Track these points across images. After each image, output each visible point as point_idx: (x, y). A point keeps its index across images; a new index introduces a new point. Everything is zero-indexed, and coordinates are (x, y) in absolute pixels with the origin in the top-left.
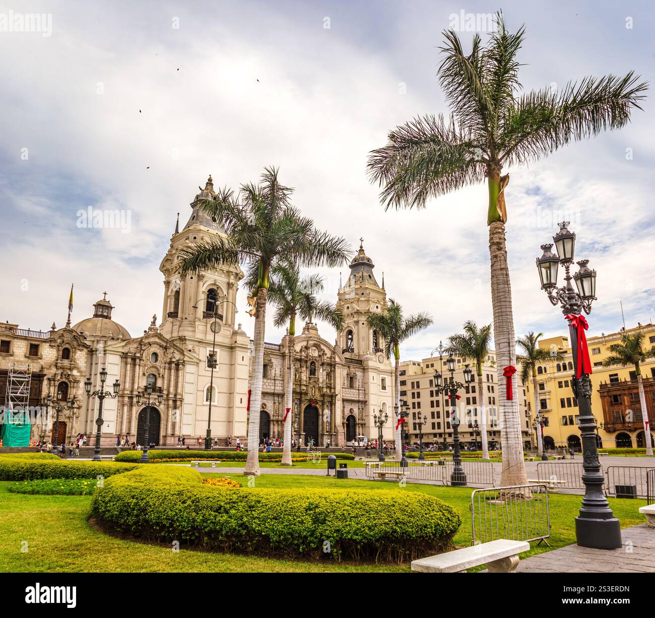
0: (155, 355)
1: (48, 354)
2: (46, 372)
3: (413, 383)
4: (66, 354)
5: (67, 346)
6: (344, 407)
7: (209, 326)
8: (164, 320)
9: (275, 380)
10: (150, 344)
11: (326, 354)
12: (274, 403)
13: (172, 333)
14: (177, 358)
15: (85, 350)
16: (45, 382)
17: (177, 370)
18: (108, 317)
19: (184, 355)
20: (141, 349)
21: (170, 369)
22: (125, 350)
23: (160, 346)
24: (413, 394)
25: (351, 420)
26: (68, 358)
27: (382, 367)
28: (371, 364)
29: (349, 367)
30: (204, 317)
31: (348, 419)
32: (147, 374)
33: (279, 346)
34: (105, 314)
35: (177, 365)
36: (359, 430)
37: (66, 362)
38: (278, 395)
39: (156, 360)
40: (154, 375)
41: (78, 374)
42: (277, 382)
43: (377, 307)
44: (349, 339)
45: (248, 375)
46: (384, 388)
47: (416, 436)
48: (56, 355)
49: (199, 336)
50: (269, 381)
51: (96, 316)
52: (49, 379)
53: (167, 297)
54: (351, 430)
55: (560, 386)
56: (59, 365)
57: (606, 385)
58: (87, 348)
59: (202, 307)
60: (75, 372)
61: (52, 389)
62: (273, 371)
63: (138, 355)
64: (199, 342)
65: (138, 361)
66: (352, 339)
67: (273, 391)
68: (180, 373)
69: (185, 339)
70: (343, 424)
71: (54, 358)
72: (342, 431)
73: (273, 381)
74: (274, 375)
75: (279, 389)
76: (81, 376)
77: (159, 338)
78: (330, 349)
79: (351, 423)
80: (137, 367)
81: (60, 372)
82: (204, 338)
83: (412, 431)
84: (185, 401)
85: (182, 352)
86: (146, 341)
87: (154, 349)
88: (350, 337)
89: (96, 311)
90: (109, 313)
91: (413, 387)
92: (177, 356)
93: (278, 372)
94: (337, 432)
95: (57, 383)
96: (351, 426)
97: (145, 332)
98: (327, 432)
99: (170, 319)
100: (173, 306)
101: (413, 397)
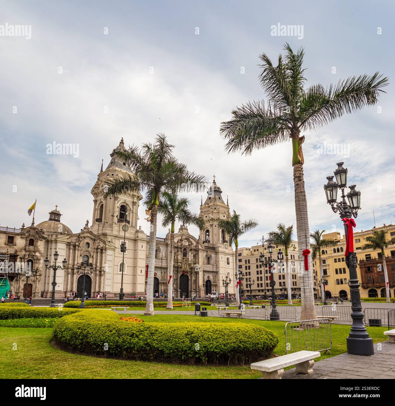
0: (88, 244)
1: (20, 242)
2: (18, 253)
3: (246, 261)
4: (32, 243)
5: (32, 238)
6: (204, 275)
7: (121, 227)
8: (94, 223)
9: (162, 259)
10: (85, 238)
11: (193, 244)
12: (162, 273)
13: (98, 231)
14: (102, 246)
15: (44, 240)
16: (18, 260)
17: (102, 253)
18: (58, 221)
19: (106, 244)
20: (79, 240)
21: (97, 252)
22: (69, 241)
23: (91, 239)
24: (246, 267)
25: (208, 283)
26: (32, 245)
27: (227, 251)
28: (220, 249)
29: (207, 252)
30: (118, 222)
31: (207, 282)
32: (83, 255)
33: (164, 239)
34: (56, 219)
35: (102, 250)
36: (213, 288)
37: (32, 248)
38: (164, 268)
39: (89, 247)
40: (87, 256)
41: (39, 255)
42: (163, 261)
43: (224, 216)
44: (207, 235)
45: (145, 257)
46: (228, 263)
47: (248, 291)
48: (25, 243)
49: (115, 233)
50: (158, 260)
51: (50, 219)
52: (21, 258)
53: (95, 210)
54: (209, 288)
55: (336, 262)
56: (27, 249)
57: (363, 260)
60: (37, 254)
62: (161, 254)
63: (77, 244)
64: (115, 237)
65: (77, 247)
66: (209, 235)
67: (160, 266)
68: (104, 255)
69: (107, 235)
70: (204, 285)
71: (24, 245)
72: (203, 290)
73: (161, 260)
74: (161, 256)
75: (164, 265)
76: (41, 256)
77: (90, 234)
78: (195, 241)
79: (209, 285)
80: (77, 251)
81: (27, 253)
82: (118, 234)
83: (245, 288)
84: (107, 272)
85: (104, 243)
86: (82, 235)
87: (87, 240)
88: (208, 234)
89: (51, 217)
90: (59, 218)
91: (246, 263)
92: (102, 245)
93: (164, 255)
94: (200, 290)
95: (26, 260)
97: (82, 230)
98: (194, 289)
99: (97, 223)
100: (99, 215)
101: (246, 269)
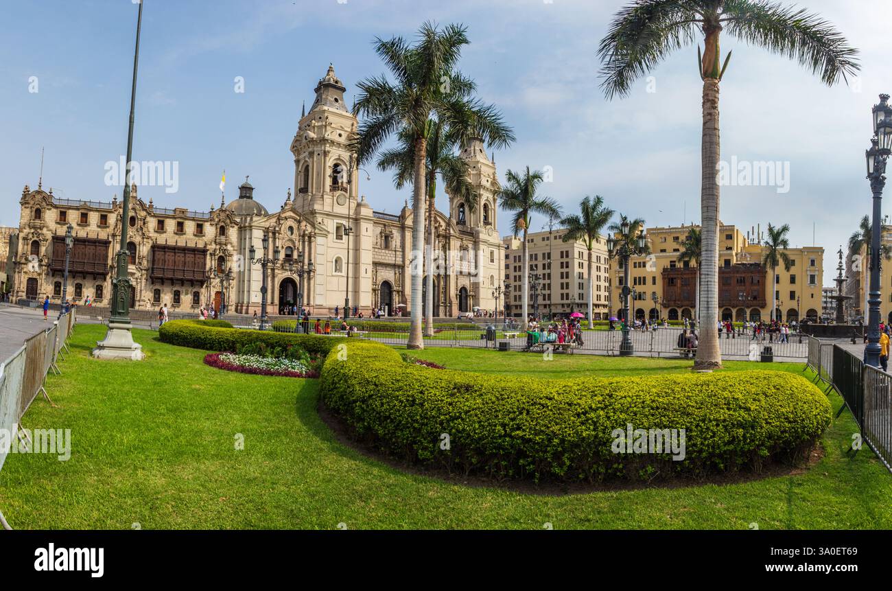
0: (291, 228)
1: (210, 231)
2: (208, 247)
3: (515, 257)
4: (223, 231)
5: (223, 224)
6: (457, 279)
7: (335, 198)
8: (296, 195)
9: (395, 251)
10: (286, 218)
11: (441, 226)
12: (395, 274)
13: (303, 207)
14: (309, 231)
15: (236, 227)
16: (208, 257)
17: (310, 242)
18: (250, 197)
19: (315, 228)
20: (280, 224)
21: (304, 242)
22: (267, 225)
23: (295, 220)
24: (515, 267)
25: (463, 292)
26: (223, 234)
27: (491, 240)
28: (482, 236)
29: (462, 239)
30: (330, 191)
31: (461, 291)
32: (285, 247)
33: (399, 217)
34: (248, 195)
35: (310, 237)
36: (471, 302)
37: (223, 238)
38: (399, 266)
39: (292, 234)
40: (290, 247)
41: (232, 249)
42: (398, 253)
43: (488, 181)
44: (461, 212)
45: (372, 246)
46: (492, 261)
48: (215, 232)
49: (327, 209)
50: (390, 252)
51: (241, 197)
52: (211, 254)
53: (298, 173)
54: (463, 301)
55: (635, 267)
56: (217, 241)
57: (667, 269)
58: (237, 225)
59: (329, 182)
60: (229, 247)
61: (213, 262)
62: (394, 242)
63: (277, 229)
64: (327, 215)
65: (277, 234)
66: (463, 212)
67: (394, 262)
68: (313, 244)
69: (316, 213)
70: (456, 295)
71: (214, 235)
72: (455, 303)
73: (394, 252)
74: (394, 246)
75: (399, 261)
76: (234, 250)
77: (294, 212)
78: (445, 221)
79: (464, 295)
80: (277, 240)
81: (218, 247)
82: (331, 211)
83: (513, 303)
84: (317, 272)
85: (313, 226)
86: (283, 216)
87: (290, 223)
88: (461, 209)
89: (241, 193)
90: (251, 194)
91: (515, 261)
92: (309, 229)
93: (398, 244)
94: (451, 303)
95: (217, 257)
96: (463, 298)
97: (282, 207)
98: (442, 303)
99: (301, 195)
100: (303, 183)
101: (515, 271)
